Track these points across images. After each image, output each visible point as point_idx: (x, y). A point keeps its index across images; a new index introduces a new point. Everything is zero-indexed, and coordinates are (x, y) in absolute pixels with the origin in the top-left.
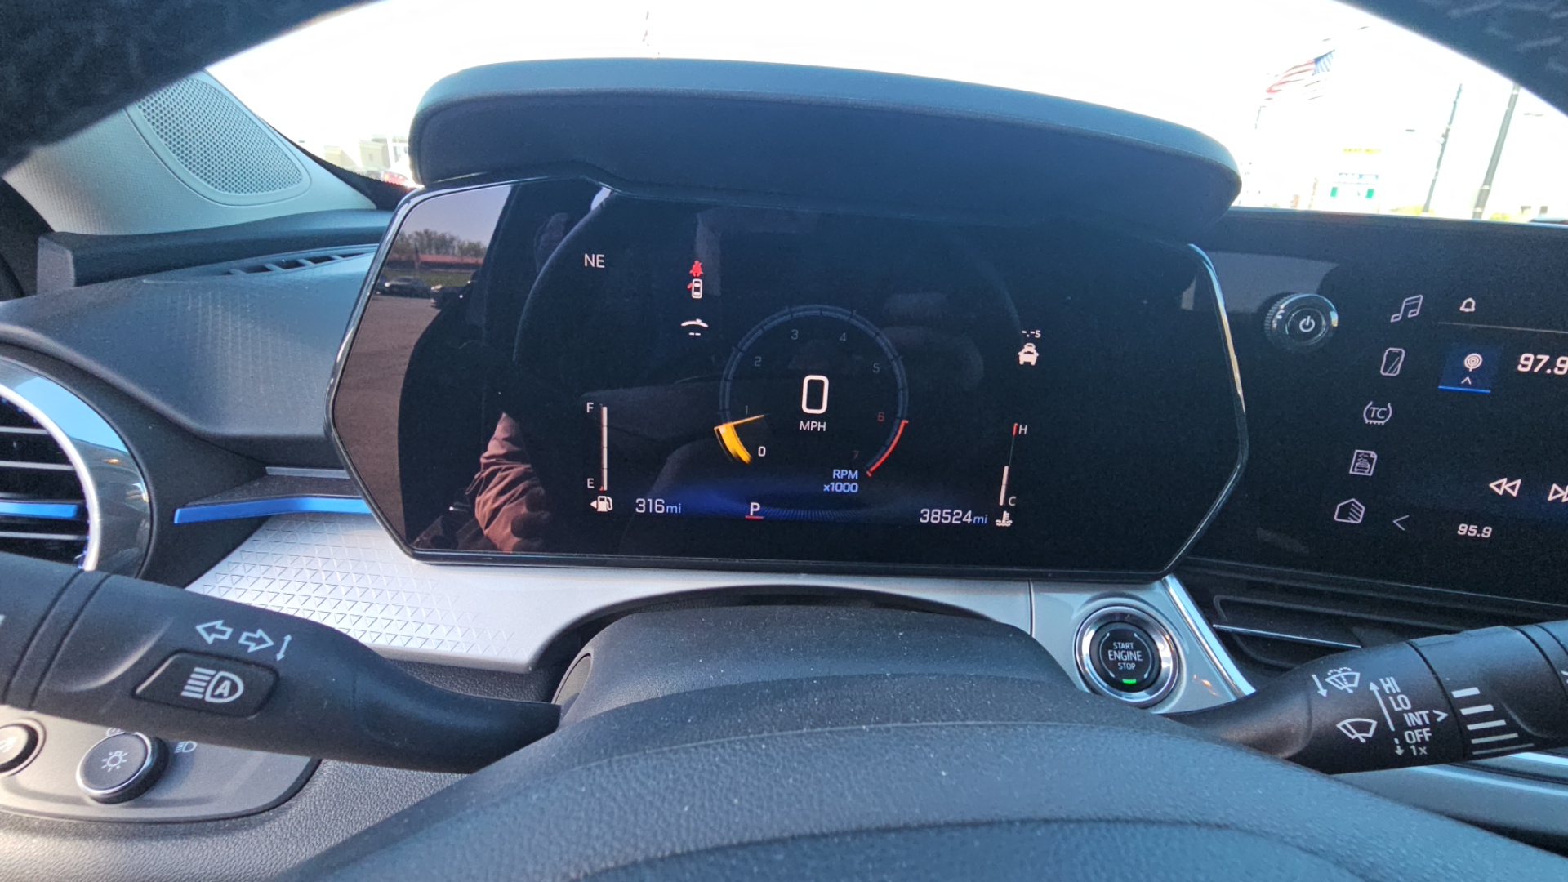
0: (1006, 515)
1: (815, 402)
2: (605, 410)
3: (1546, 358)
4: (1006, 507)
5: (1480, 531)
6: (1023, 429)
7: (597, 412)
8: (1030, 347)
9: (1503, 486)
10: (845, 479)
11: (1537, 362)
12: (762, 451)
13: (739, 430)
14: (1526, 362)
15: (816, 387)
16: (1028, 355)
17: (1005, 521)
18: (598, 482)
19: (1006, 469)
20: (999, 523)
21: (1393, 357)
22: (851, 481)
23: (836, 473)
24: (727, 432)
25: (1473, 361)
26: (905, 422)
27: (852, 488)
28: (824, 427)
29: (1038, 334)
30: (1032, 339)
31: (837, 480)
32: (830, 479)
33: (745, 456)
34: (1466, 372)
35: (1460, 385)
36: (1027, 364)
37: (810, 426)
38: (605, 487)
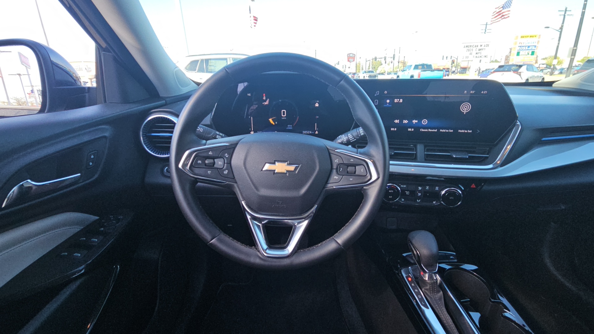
0: (317, 132)
1: (284, 114)
2: (252, 118)
3: (398, 100)
4: (317, 130)
5: (394, 129)
6: (318, 117)
7: (251, 118)
8: (317, 104)
9: (397, 121)
10: (290, 127)
11: (397, 100)
12: (276, 123)
13: (272, 119)
14: (396, 101)
15: (284, 112)
16: (317, 105)
17: (317, 133)
18: (251, 129)
19: (316, 124)
20: (316, 133)
21: (376, 101)
22: (291, 127)
23: (288, 126)
24: (271, 120)
25: (388, 101)
26: (298, 117)
27: (291, 128)
28: (286, 118)
29: (318, 101)
30: (317, 102)
31: (289, 127)
32: (287, 127)
33: (274, 124)
34: (387, 103)
35: (386, 105)
36: (317, 106)
37: (284, 118)
38: (252, 130)
